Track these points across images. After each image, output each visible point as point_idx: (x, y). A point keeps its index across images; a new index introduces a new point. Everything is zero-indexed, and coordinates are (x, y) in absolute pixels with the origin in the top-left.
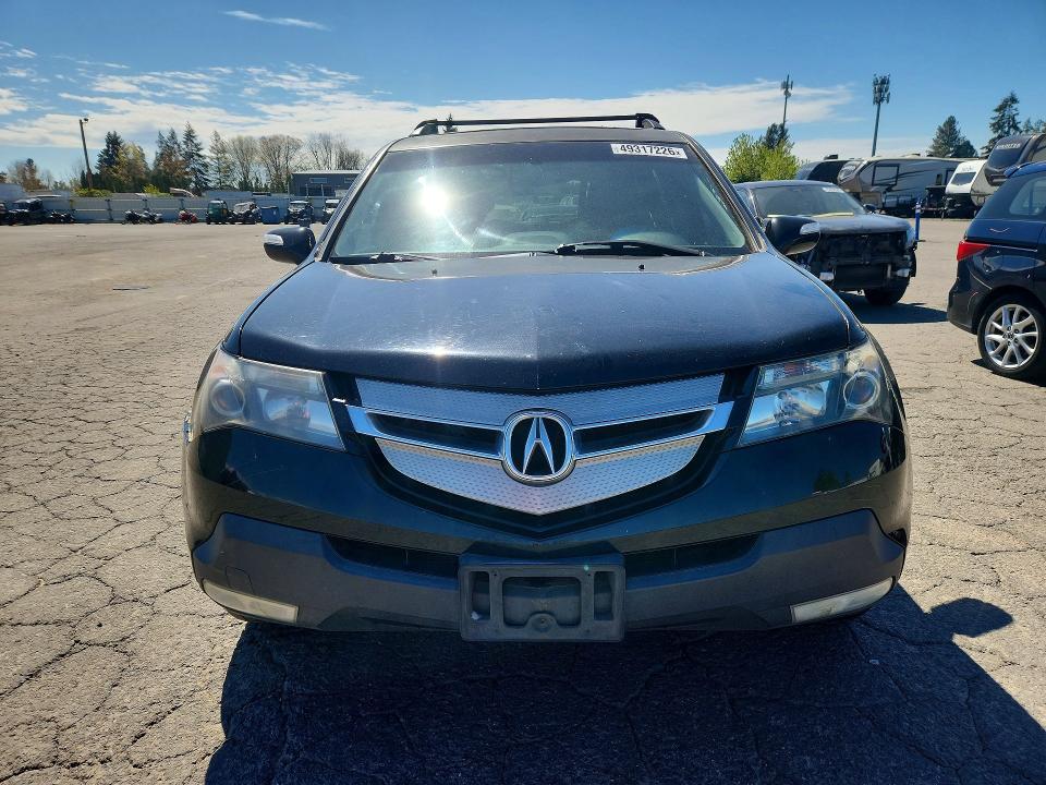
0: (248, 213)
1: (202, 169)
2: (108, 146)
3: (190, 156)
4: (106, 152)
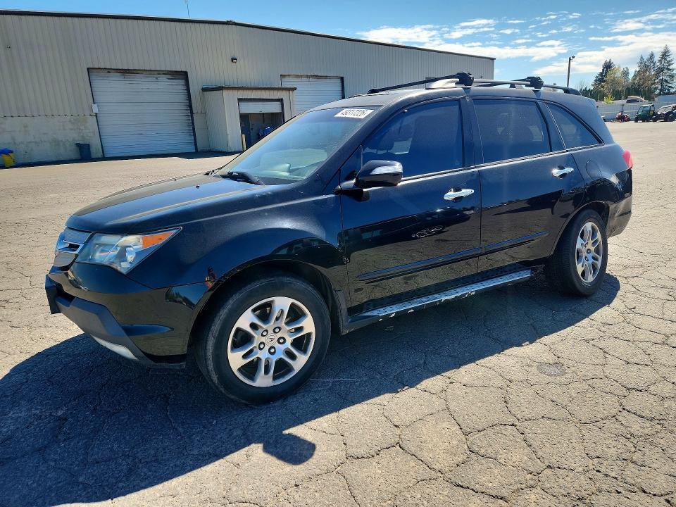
0: (669, 113)
1: (668, 79)
2: (603, 70)
3: (661, 70)
4: (601, 74)
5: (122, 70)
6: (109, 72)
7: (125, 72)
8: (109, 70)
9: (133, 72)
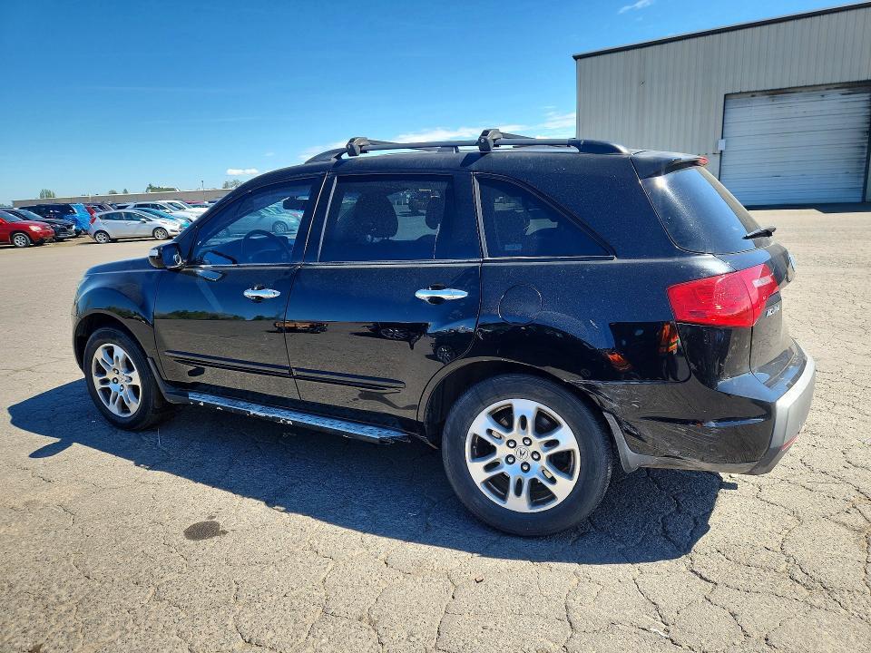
5: (772, 90)
6: (753, 96)
7: (774, 93)
8: (753, 94)
9: (788, 91)
